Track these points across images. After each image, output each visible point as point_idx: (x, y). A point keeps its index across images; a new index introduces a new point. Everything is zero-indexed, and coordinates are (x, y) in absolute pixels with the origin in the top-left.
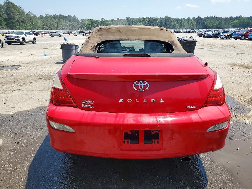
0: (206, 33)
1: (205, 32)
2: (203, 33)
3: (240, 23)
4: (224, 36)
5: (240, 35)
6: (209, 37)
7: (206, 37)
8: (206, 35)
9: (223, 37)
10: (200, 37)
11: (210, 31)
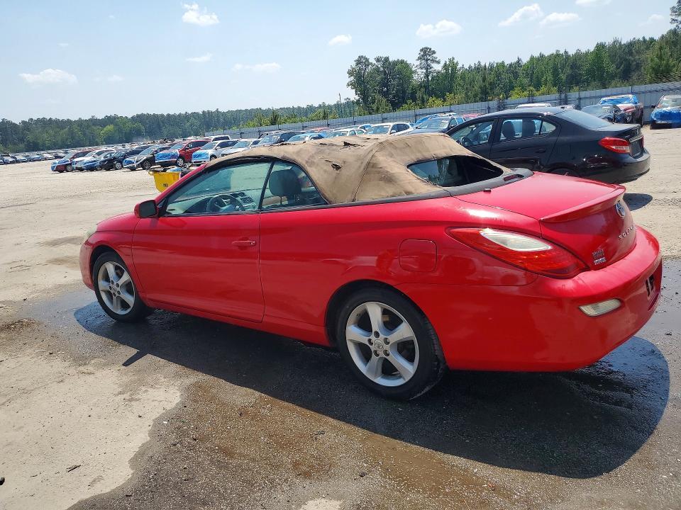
0: (76, 160)
1: (73, 158)
2: (68, 161)
3: (120, 131)
4: (137, 162)
5: (173, 156)
6: (91, 168)
7: (81, 170)
8: (79, 165)
9: (135, 165)
10: (61, 172)
11: (84, 154)
